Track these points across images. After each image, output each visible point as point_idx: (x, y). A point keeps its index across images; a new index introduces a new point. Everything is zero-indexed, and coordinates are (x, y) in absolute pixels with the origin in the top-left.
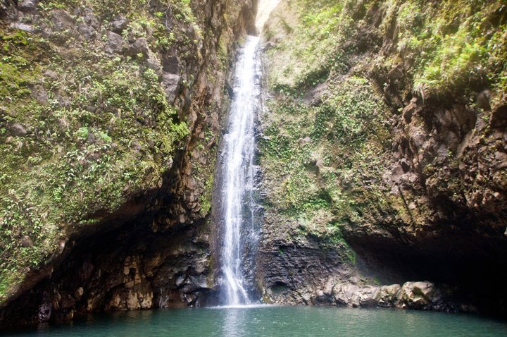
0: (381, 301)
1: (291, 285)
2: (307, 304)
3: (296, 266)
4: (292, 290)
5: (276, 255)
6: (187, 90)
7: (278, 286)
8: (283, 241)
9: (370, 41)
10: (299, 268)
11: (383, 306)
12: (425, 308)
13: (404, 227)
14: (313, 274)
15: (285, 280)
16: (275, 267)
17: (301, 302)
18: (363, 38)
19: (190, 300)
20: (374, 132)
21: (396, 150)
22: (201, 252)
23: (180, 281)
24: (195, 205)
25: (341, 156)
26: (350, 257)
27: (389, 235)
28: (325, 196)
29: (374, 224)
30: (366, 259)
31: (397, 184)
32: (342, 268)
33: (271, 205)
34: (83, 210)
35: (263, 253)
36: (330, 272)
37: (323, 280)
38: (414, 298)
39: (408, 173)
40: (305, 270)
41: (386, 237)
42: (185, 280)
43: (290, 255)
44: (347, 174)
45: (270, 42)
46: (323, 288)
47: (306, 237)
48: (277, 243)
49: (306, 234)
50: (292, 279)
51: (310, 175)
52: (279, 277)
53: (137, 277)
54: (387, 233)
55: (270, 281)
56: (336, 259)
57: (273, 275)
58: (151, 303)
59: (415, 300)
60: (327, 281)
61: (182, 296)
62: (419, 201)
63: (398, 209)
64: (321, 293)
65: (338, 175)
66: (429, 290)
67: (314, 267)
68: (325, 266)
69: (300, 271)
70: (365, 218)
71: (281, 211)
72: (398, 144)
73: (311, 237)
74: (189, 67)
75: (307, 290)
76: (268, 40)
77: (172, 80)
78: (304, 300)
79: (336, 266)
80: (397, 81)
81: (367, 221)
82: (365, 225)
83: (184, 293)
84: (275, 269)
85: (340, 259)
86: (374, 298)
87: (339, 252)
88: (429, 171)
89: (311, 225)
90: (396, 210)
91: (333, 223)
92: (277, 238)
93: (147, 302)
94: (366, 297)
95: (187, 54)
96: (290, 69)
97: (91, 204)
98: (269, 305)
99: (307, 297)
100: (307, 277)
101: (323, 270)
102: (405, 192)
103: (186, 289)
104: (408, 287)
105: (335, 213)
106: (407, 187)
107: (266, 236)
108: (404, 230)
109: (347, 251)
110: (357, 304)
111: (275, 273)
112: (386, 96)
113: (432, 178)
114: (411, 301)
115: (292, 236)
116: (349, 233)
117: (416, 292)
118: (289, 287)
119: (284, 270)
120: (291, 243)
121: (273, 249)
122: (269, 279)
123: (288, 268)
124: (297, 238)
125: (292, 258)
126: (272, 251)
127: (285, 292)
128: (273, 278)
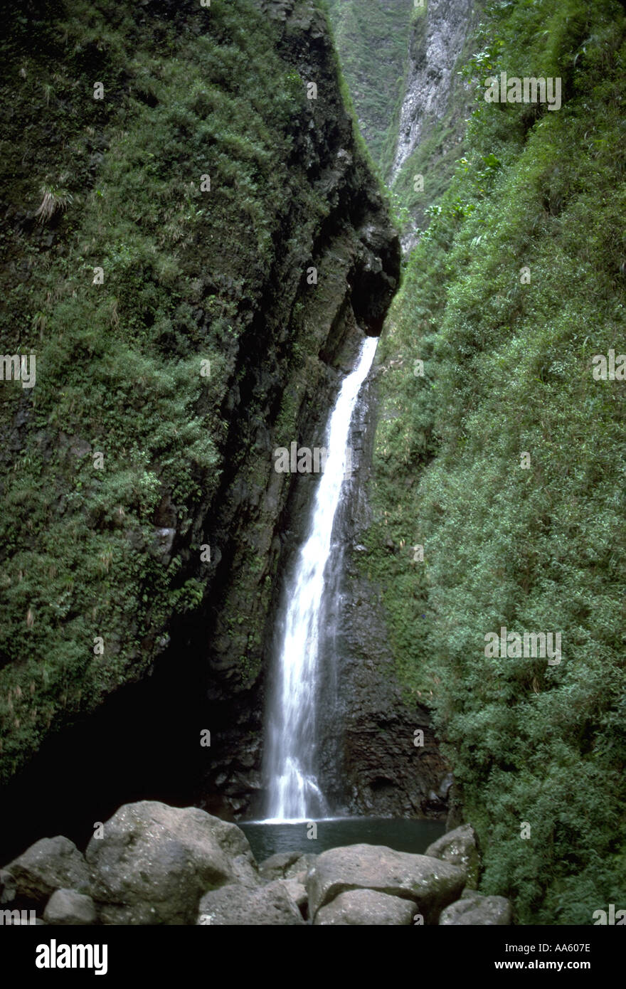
1: (398, 781)
2: (416, 812)
3: (404, 753)
4: (400, 789)
5: (372, 735)
7: (379, 784)
8: (382, 713)
10: (408, 756)
14: (427, 765)
15: (389, 775)
16: (375, 754)
17: (409, 810)
19: (237, 807)
22: (250, 736)
23: (220, 780)
24: (231, 672)
33: (365, 656)
35: (353, 733)
37: (439, 775)
40: (417, 758)
42: (229, 777)
43: (394, 735)
46: (437, 789)
47: (414, 707)
48: (372, 716)
49: (414, 703)
50: (400, 772)
52: (381, 770)
55: (367, 777)
57: (371, 767)
61: (226, 801)
64: (433, 796)
67: (428, 754)
69: (410, 761)
73: (419, 707)
77: (164, 537)
78: (413, 806)
83: (229, 796)
84: (373, 757)
92: (374, 710)
99: (415, 802)
100: (421, 769)
103: (230, 791)
107: (357, 707)
111: (375, 763)
115: (394, 706)
118: (397, 785)
119: (388, 758)
120: (394, 716)
121: (369, 726)
122: (367, 773)
123: (393, 755)
124: (401, 709)
125: (398, 740)
126: (368, 730)
127: (391, 793)
128: (372, 771)
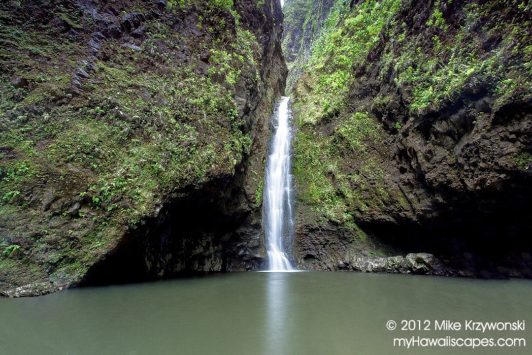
0: (389, 268)
1: (318, 257)
2: (330, 270)
3: (321, 244)
4: (319, 260)
5: (306, 235)
6: (250, 112)
7: (308, 258)
8: (311, 225)
9: (369, 89)
10: (323, 244)
11: (390, 272)
12: (427, 274)
13: (405, 212)
14: (333, 249)
15: (313, 253)
17: (326, 269)
18: (364, 88)
20: (375, 149)
21: (394, 158)
22: (256, 231)
23: (241, 252)
24: (253, 196)
25: (351, 167)
26: (360, 236)
27: (392, 219)
28: (340, 194)
29: (379, 212)
30: (373, 238)
31: (396, 183)
32: (356, 245)
33: (302, 201)
34: (176, 184)
35: (298, 234)
36: (346, 247)
37: (342, 253)
38: (418, 266)
39: (406, 174)
40: (328, 246)
41: (390, 221)
42: (245, 252)
43: (316, 235)
44: (356, 178)
45: (298, 98)
46: (342, 259)
47: (328, 222)
48: (307, 226)
49: (328, 220)
50: (318, 252)
51: (329, 180)
52: (309, 251)
53: (211, 248)
54: (391, 218)
55: (303, 254)
56: (350, 238)
57: (304, 250)
58: (220, 268)
59: (419, 267)
60: (345, 254)
61: (242, 263)
62: (418, 192)
63: (398, 200)
64: (341, 263)
65: (350, 179)
66: (431, 259)
67: (335, 243)
68: (342, 242)
69: (324, 247)
70: (372, 208)
71: (308, 204)
72: (395, 155)
73: (332, 222)
74: (252, 97)
75: (330, 261)
76: (296, 97)
77: (241, 101)
78: (329, 268)
79: (351, 243)
80: (394, 110)
81: (373, 210)
82: (372, 213)
83: (244, 261)
84: (306, 245)
85: (353, 238)
86: (383, 266)
87: (353, 233)
88: (428, 168)
89: (331, 213)
90: (397, 201)
91: (347, 212)
92: (307, 224)
93: (218, 267)
94: (376, 265)
95: (251, 86)
96: (312, 113)
97: (182, 180)
98: (302, 271)
99: (330, 266)
100: (330, 251)
101: (341, 245)
102: (404, 188)
103: (245, 258)
104: (411, 258)
105: (348, 205)
106: (405, 184)
107: (299, 222)
108: (405, 214)
109: (359, 232)
110: (370, 270)
111: (306, 248)
112: (384, 123)
113: (431, 173)
114: (415, 268)
115: (318, 222)
116: (359, 219)
117: (419, 261)
118: (317, 258)
119: (312, 246)
120: (317, 226)
121: (305, 231)
122: (302, 252)
123: (315, 244)
124: (321, 223)
125: (318, 238)
126: (304, 233)
127: (314, 262)
128: (304, 252)
